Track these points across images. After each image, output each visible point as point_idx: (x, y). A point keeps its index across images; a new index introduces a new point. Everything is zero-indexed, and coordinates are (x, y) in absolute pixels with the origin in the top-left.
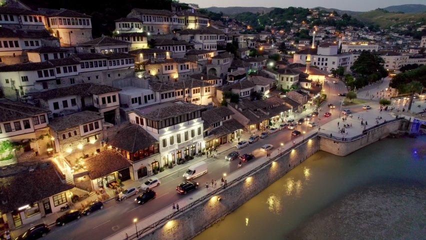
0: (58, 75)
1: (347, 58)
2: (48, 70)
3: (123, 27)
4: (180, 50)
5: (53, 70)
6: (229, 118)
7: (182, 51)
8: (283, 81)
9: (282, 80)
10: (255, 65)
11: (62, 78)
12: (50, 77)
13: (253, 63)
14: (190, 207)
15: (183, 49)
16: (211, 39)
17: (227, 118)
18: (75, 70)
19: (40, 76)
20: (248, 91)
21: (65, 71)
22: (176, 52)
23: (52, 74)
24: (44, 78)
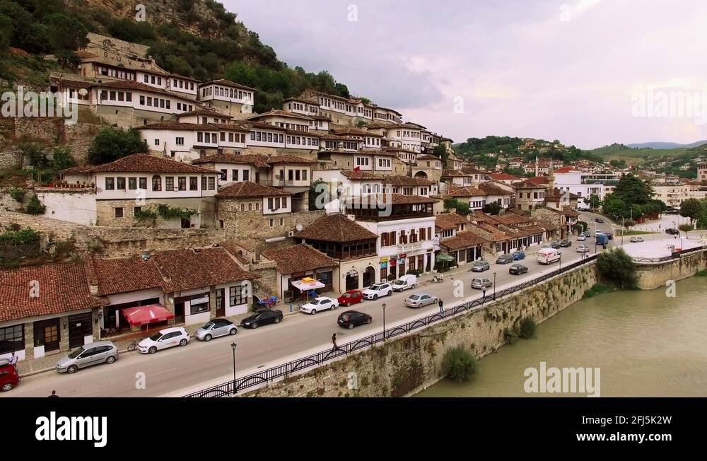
0: (221, 144)
1: (598, 188)
2: (211, 133)
3: (295, 108)
4: (373, 144)
5: (216, 134)
6: (462, 229)
7: (376, 145)
8: (523, 199)
9: (521, 197)
10: (476, 178)
11: (225, 148)
12: (211, 144)
13: (474, 176)
14: (452, 314)
15: (378, 144)
16: (412, 136)
17: (460, 228)
18: (243, 141)
19: (200, 140)
20: (480, 202)
21: (231, 140)
22: (367, 145)
23: (215, 141)
24: (204, 144)
